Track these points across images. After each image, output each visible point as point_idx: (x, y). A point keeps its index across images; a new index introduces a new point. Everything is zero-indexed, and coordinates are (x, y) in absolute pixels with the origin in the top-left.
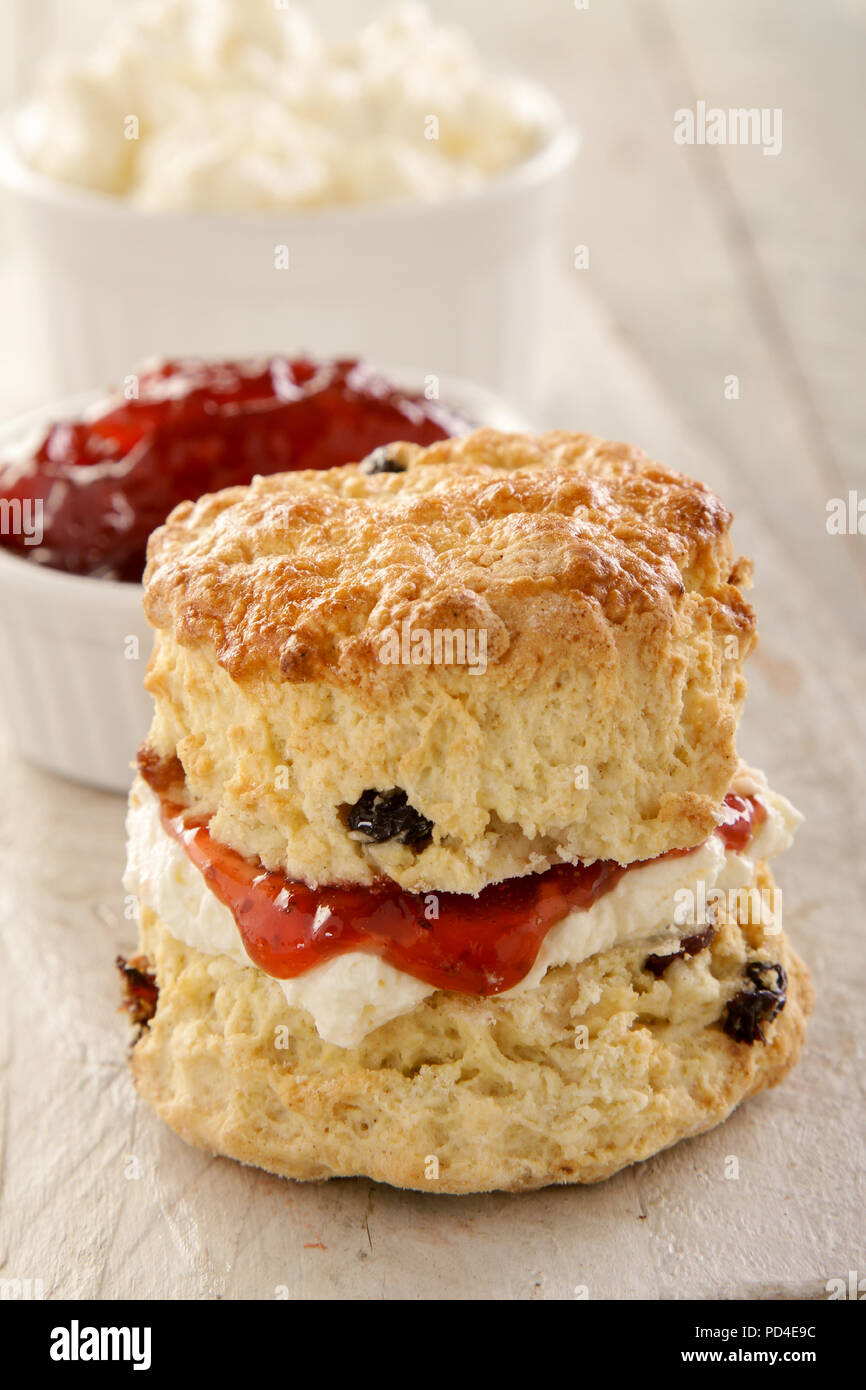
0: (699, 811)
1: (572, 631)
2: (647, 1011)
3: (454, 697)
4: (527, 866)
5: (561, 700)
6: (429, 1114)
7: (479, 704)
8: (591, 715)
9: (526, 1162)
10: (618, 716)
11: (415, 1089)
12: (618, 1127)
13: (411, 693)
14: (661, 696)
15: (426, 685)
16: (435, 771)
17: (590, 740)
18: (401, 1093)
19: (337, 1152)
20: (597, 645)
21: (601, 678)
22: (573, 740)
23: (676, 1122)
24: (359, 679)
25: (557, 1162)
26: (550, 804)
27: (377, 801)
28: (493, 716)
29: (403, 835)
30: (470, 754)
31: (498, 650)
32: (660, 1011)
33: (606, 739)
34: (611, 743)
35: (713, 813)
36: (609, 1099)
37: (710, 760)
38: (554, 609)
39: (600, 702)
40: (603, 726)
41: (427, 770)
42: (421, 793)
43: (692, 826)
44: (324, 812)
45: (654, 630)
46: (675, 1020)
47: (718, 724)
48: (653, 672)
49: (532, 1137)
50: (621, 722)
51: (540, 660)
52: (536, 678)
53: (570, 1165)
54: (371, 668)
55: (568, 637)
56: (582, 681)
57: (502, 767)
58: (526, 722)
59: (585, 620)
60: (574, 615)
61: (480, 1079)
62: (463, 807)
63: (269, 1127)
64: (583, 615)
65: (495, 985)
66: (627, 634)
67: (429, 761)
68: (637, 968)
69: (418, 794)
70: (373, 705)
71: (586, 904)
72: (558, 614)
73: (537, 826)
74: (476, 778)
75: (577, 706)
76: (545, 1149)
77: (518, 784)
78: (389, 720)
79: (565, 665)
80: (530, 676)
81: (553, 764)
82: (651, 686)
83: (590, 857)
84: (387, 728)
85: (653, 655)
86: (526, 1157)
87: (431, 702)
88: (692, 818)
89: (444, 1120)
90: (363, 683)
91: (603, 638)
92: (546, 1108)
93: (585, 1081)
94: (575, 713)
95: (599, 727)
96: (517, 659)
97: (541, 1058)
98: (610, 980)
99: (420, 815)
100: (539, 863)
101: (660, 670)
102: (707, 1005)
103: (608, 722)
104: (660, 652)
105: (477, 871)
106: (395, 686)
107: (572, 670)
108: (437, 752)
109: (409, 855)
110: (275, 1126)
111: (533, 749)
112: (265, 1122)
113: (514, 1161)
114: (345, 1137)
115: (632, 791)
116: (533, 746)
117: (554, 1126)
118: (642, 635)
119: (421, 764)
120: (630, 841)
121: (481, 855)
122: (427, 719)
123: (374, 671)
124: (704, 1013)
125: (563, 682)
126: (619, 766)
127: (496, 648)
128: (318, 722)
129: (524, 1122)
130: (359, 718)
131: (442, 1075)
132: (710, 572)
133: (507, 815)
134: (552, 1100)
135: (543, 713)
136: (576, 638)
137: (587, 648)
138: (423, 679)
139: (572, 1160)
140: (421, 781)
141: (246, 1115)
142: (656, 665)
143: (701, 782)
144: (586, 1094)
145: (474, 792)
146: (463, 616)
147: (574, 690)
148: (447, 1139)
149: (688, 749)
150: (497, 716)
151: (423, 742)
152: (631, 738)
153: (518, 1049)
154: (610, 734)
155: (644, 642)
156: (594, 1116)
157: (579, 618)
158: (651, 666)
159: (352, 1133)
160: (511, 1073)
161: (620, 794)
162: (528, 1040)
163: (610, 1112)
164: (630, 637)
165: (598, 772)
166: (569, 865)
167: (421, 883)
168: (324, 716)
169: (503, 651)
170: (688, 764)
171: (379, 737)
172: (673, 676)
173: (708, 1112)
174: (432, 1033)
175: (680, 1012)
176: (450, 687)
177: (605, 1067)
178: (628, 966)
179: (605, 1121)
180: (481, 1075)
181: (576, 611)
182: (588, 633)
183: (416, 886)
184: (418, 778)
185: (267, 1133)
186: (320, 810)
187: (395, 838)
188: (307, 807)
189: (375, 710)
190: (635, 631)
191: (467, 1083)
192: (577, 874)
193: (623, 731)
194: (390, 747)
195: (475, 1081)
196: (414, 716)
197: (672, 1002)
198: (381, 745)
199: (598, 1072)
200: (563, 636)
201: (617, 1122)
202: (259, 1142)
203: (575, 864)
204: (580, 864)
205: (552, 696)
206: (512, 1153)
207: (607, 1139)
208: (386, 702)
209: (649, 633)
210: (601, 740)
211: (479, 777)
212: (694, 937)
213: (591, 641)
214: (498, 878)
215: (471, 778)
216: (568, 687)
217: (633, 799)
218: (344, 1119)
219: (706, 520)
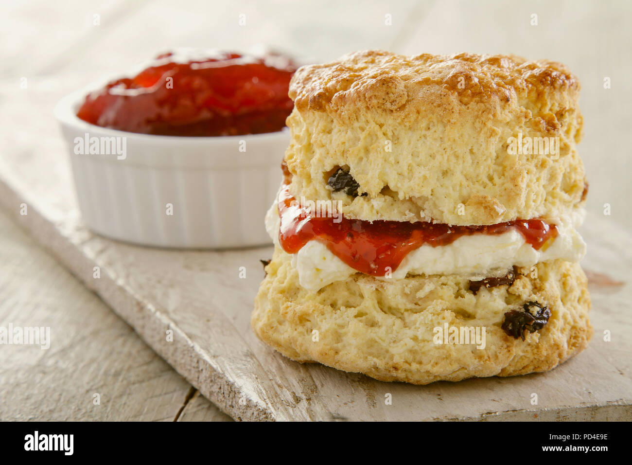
0: (489, 204)
1: (438, 102)
2: (462, 307)
3: (377, 124)
4: (404, 217)
5: (428, 135)
6: (336, 327)
7: (388, 130)
8: (440, 145)
9: (375, 359)
10: (453, 148)
11: (335, 316)
12: (423, 353)
13: (359, 120)
14: (481, 145)
15: (366, 117)
16: (365, 159)
17: (438, 157)
18: (327, 316)
19: (297, 341)
20: (448, 110)
21: (448, 128)
22: (431, 156)
23: (458, 361)
24: (338, 109)
25: (391, 363)
26: (412, 183)
27: (340, 172)
28: (395, 138)
29: (346, 189)
30: (379, 152)
31: (398, 103)
32: (470, 310)
33: (446, 158)
34: (448, 160)
35: (495, 207)
36: (420, 338)
37: (506, 185)
38: (433, 91)
39: (446, 140)
40: (446, 152)
41: (361, 159)
42: (356, 169)
43: (485, 212)
44: (318, 175)
45: (483, 112)
46: (478, 316)
47: (514, 169)
48: (479, 132)
49: (382, 349)
50: (455, 152)
51: (418, 112)
52: (416, 121)
53: (397, 366)
54: (343, 104)
55: (435, 104)
56: (440, 128)
57: (393, 162)
58: (410, 143)
59: (445, 98)
60: (441, 95)
61: (367, 318)
62: (372, 178)
63: (277, 327)
64: (444, 96)
65: (374, 270)
66: (468, 111)
67: (362, 154)
68: (462, 286)
69: (355, 169)
70: (341, 122)
71: (434, 244)
72: (434, 93)
73: (405, 193)
74: (380, 165)
75: (435, 139)
76: (387, 356)
77: (400, 173)
78: (349, 132)
79: (431, 118)
80: (412, 119)
81: (418, 165)
82: (477, 139)
83: (437, 219)
84: (347, 136)
85: (480, 124)
86: (377, 358)
87: (367, 126)
88: (486, 208)
89: (342, 331)
90: (339, 111)
91: (451, 108)
92: (390, 336)
93: (413, 327)
94: (433, 142)
95: (444, 152)
96: (407, 109)
97: (400, 315)
98: (444, 286)
99: (353, 179)
100: (410, 217)
101: (482, 132)
102: (496, 313)
103: (448, 150)
104: (484, 124)
105: (374, 212)
106: (351, 115)
107: (435, 121)
108: (367, 151)
109: (349, 200)
110: (279, 327)
111: (410, 156)
112: (276, 324)
113: (370, 358)
114: (302, 334)
115: (458, 188)
116: (410, 155)
117: (392, 344)
118: (476, 113)
119: (358, 155)
120: (453, 213)
121: (378, 204)
122: (364, 133)
123: (344, 106)
124: (494, 317)
125: (431, 127)
126: (453, 174)
127: (397, 102)
128: (324, 132)
129: (377, 339)
130: (340, 131)
131: (348, 311)
132: (544, 105)
133: (392, 186)
134: (394, 332)
135: (418, 140)
136: (439, 106)
137: (442, 111)
138: (364, 113)
139: (397, 363)
140: (358, 163)
141: (269, 320)
142: (481, 130)
143: (501, 196)
144: (410, 333)
145: (378, 171)
146: (386, 85)
147: (435, 131)
148: (342, 341)
149: (496, 178)
150: (398, 139)
151: (360, 144)
152: (461, 162)
153: (390, 308)
154: (448, 156)
155: (477, 117)
156: (411, 344)
157: (442, 96)
158: (479, 129)
159: (306, 333)
160: (379, 316)
161: (451, 188)
162: (393, 304)
163: (420, 344)
164: (469, 112)
165: (442, 175)
166: (426, 223)
167: (351, 214)
168: (328, 130)
169: (400, 104)
170: (494, 185)
171: (342, 140)
172: (490, 137)
173: (479, 361)
174: (353, 294)
175: (480, 313)
176: (376, 120)
177: (423, 322)
178: (457, 284)
179: (416, 348)
180: (367, 316)
181: (442, 93)
182: (445, 104)
183: (348, 215)
184: (356, 161)
185: (275, 329)
186: (316, 173)
187: (343, 190)
188: (312, 171)
189: (343, 125)
190: (473, 110)
191: (360, 318)
192: (431, 228)
193: (457, 157)
194: (347, 144)
195: (364, 318)
196: (359, 131)
197: (476, 306)
198: (344, 143)
199: (420, 324)
200: (432, 103)
201: (423, 350)
202: (270, 333)
203: (429, 222)
204: (431, 223)
205: (424, 132)
206: (370, 354)
207: (418, 358)
208: (347, 122)
209: (480, 113)
210: (443, 158)
211: (382, 165)
212: (495, 278)
213: (445, 108)
214: (386, 218)
215: (378, 164)
216: (433, 129)
217: (458, 193)
218: (304, 326)
219: (546, 80)
